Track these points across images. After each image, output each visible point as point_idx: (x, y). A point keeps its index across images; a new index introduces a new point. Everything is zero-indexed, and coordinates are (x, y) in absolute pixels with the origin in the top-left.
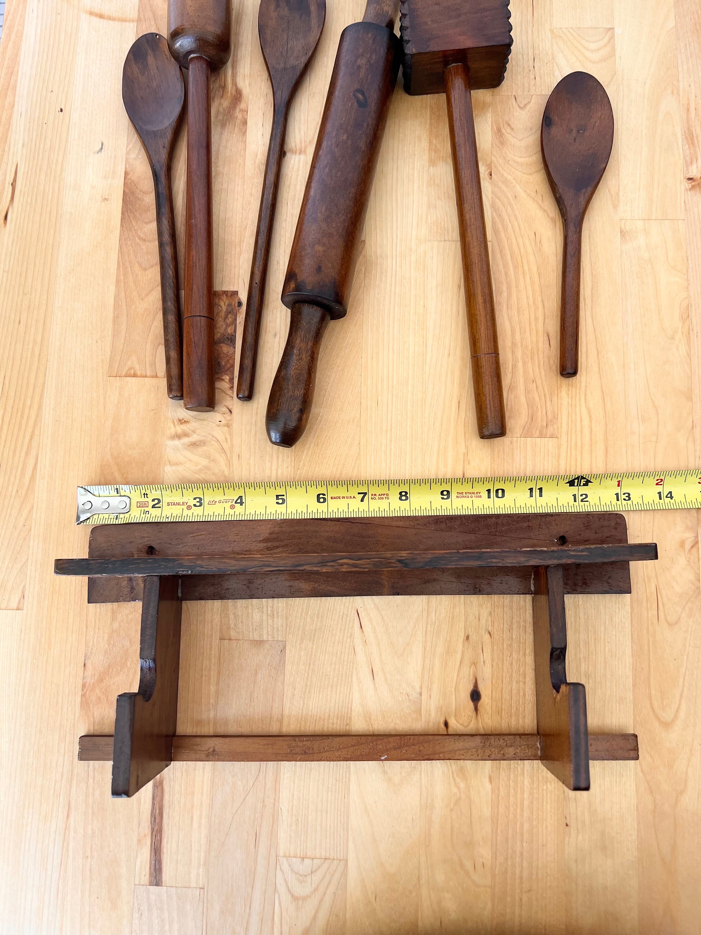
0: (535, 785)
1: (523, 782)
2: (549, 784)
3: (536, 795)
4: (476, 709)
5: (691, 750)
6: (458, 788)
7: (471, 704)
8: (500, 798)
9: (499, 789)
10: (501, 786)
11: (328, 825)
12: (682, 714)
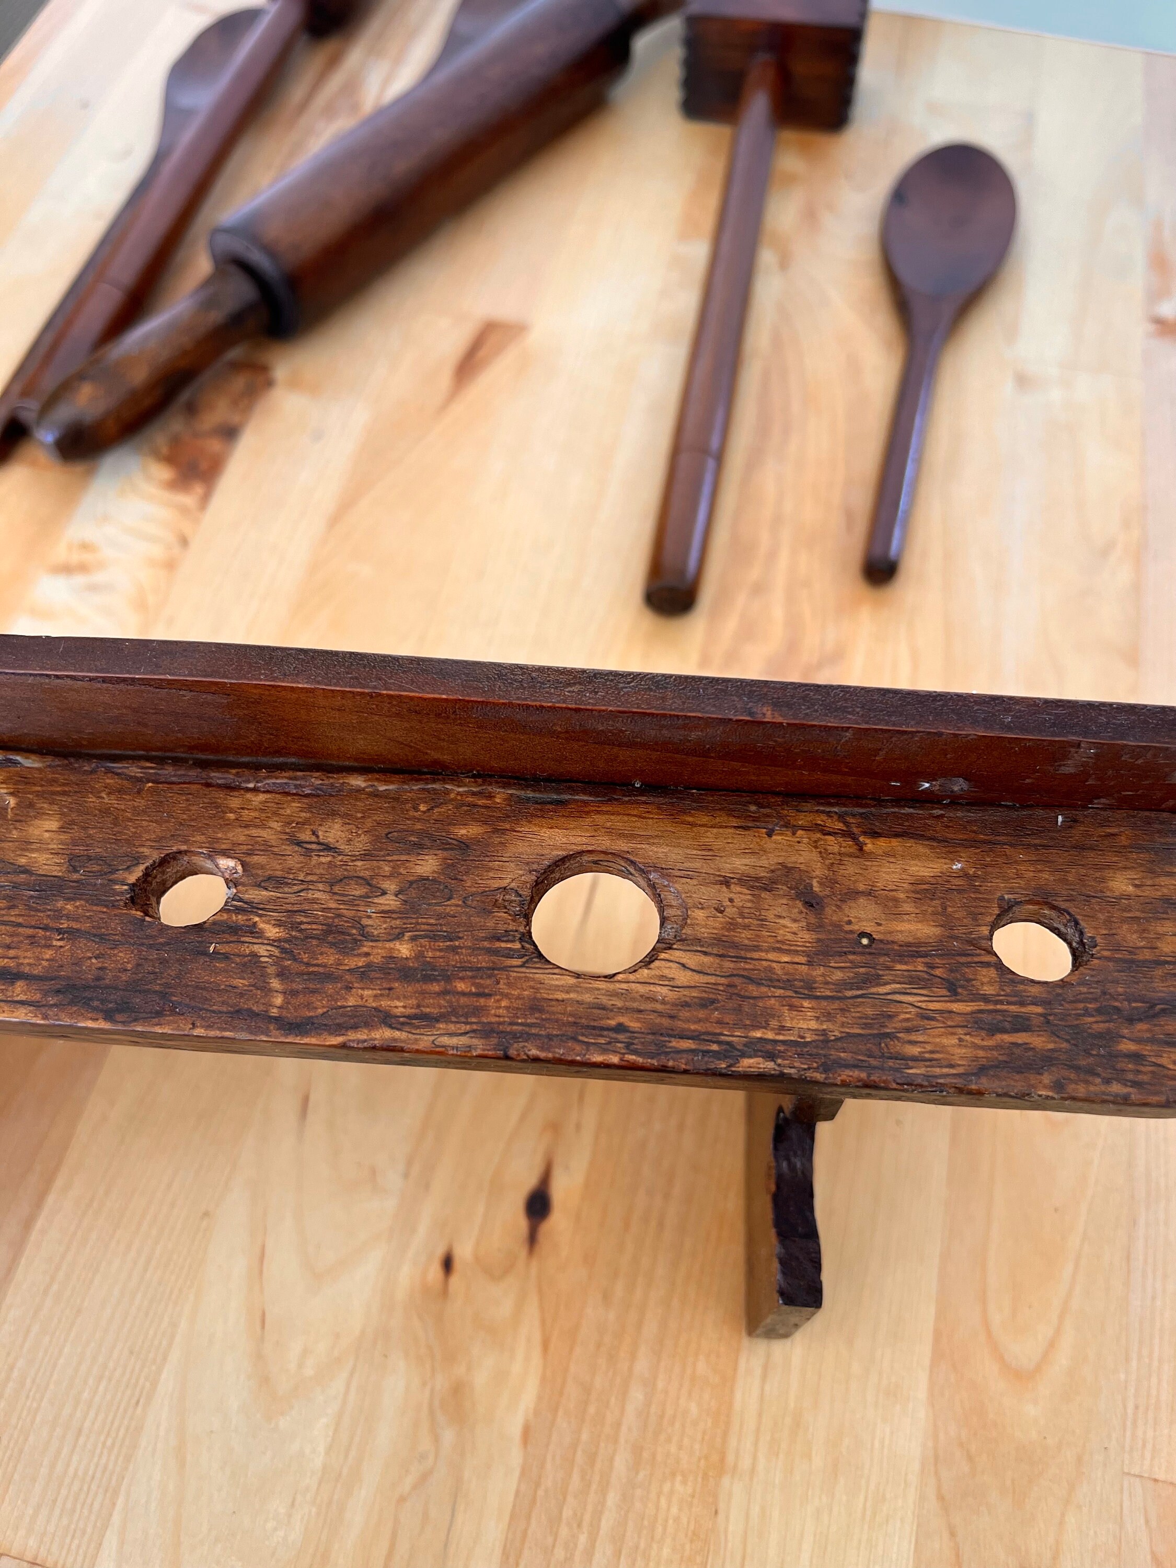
0: (641, 1475)
1: (612, 1460)
2: (679, 1478)
3: (638, 1505)
4: (532, 1239)
5: (1079, 1460)
6: (436, 1439)
7: (522, 1223)
8: (540, 1493)
9: (542, 1466)
10: (549, 1457)
11: (71, 1470)
12: (1062, 1360)
